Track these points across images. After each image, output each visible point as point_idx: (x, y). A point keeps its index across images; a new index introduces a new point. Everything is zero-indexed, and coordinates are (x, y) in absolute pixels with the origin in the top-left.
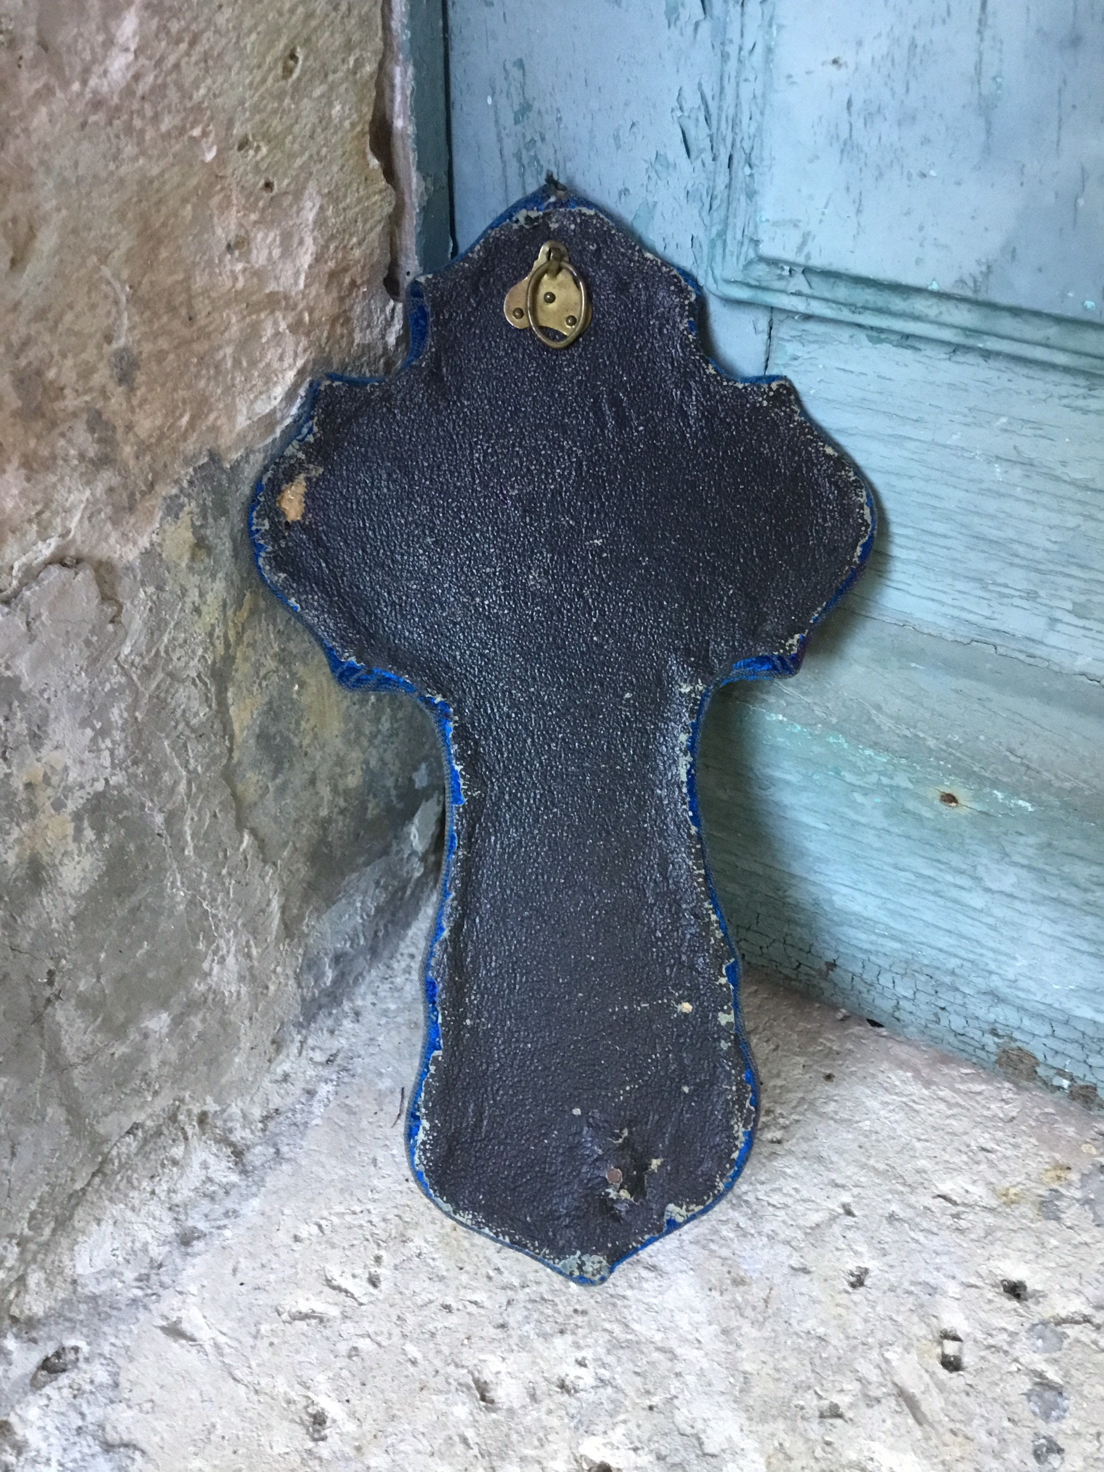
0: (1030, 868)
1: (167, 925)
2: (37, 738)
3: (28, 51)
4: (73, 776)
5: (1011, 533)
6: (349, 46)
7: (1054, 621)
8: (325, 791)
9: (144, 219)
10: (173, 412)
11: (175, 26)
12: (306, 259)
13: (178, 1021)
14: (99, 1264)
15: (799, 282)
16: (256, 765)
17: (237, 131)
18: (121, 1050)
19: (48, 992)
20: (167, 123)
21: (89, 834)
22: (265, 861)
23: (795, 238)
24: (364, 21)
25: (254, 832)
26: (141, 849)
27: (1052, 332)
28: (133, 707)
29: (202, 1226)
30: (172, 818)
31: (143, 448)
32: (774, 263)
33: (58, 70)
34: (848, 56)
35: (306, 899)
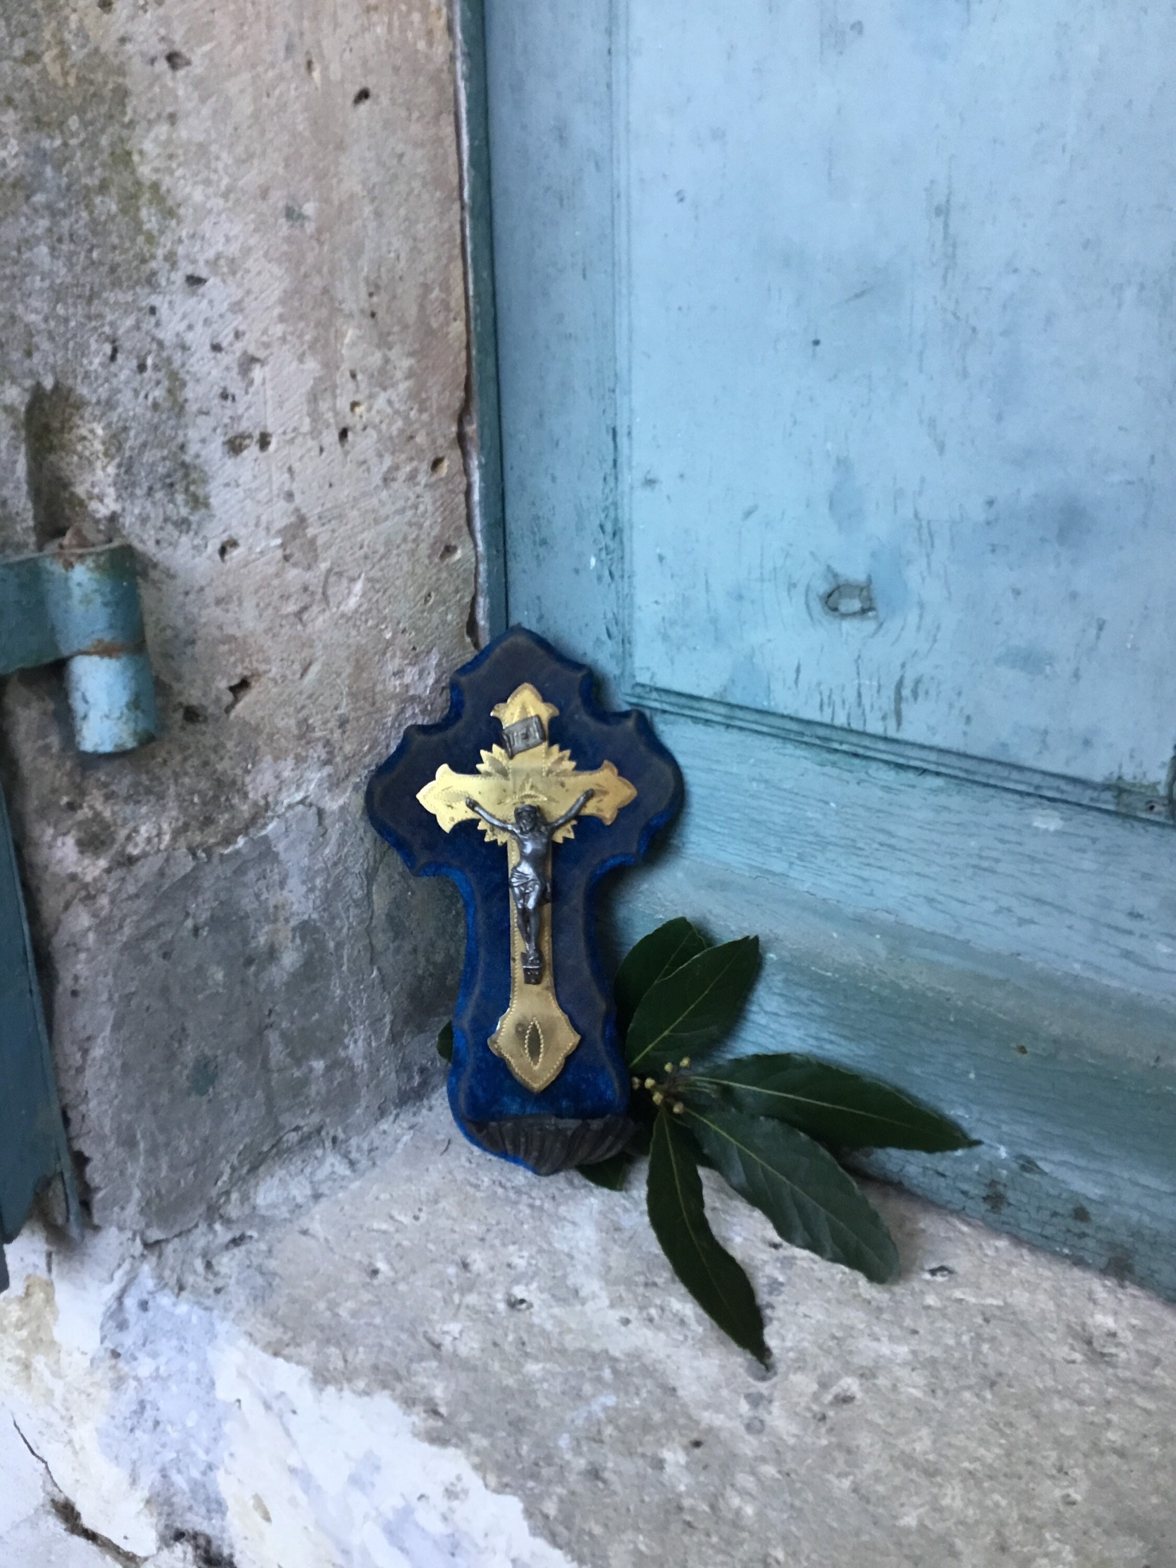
0: (781, 995)
1: (329, 1009)
2: (282, 884)
3: (319, 596)
4: (295, 907)
5: (764, 817)
6: (457, 591)
7: (791, 864)
8: (422, 960)
9: (357, 661)
10: (361, 744)
11: (377, 586)
12: (431, 681)
13: (329, 1069)
14: (269, 1201)
15: (654, 695)
16: (383, 931)
17: (401, 626)
18: (297, 1074)
19: (267, 1021)
20: (370, 623)
21: (298, 941)
22: (384, 989)
23: (648, 675)
24: (465, 581)
25: (379, 969)
26: (321, 959)
27: (756, 717)
28: (326, 881)
29: (327, 1192)
30: (339, 946)
31: (346, 758)
32: (643, 686)
33: (328, 603)
34: (661, 600)
35: (406, 1023)
